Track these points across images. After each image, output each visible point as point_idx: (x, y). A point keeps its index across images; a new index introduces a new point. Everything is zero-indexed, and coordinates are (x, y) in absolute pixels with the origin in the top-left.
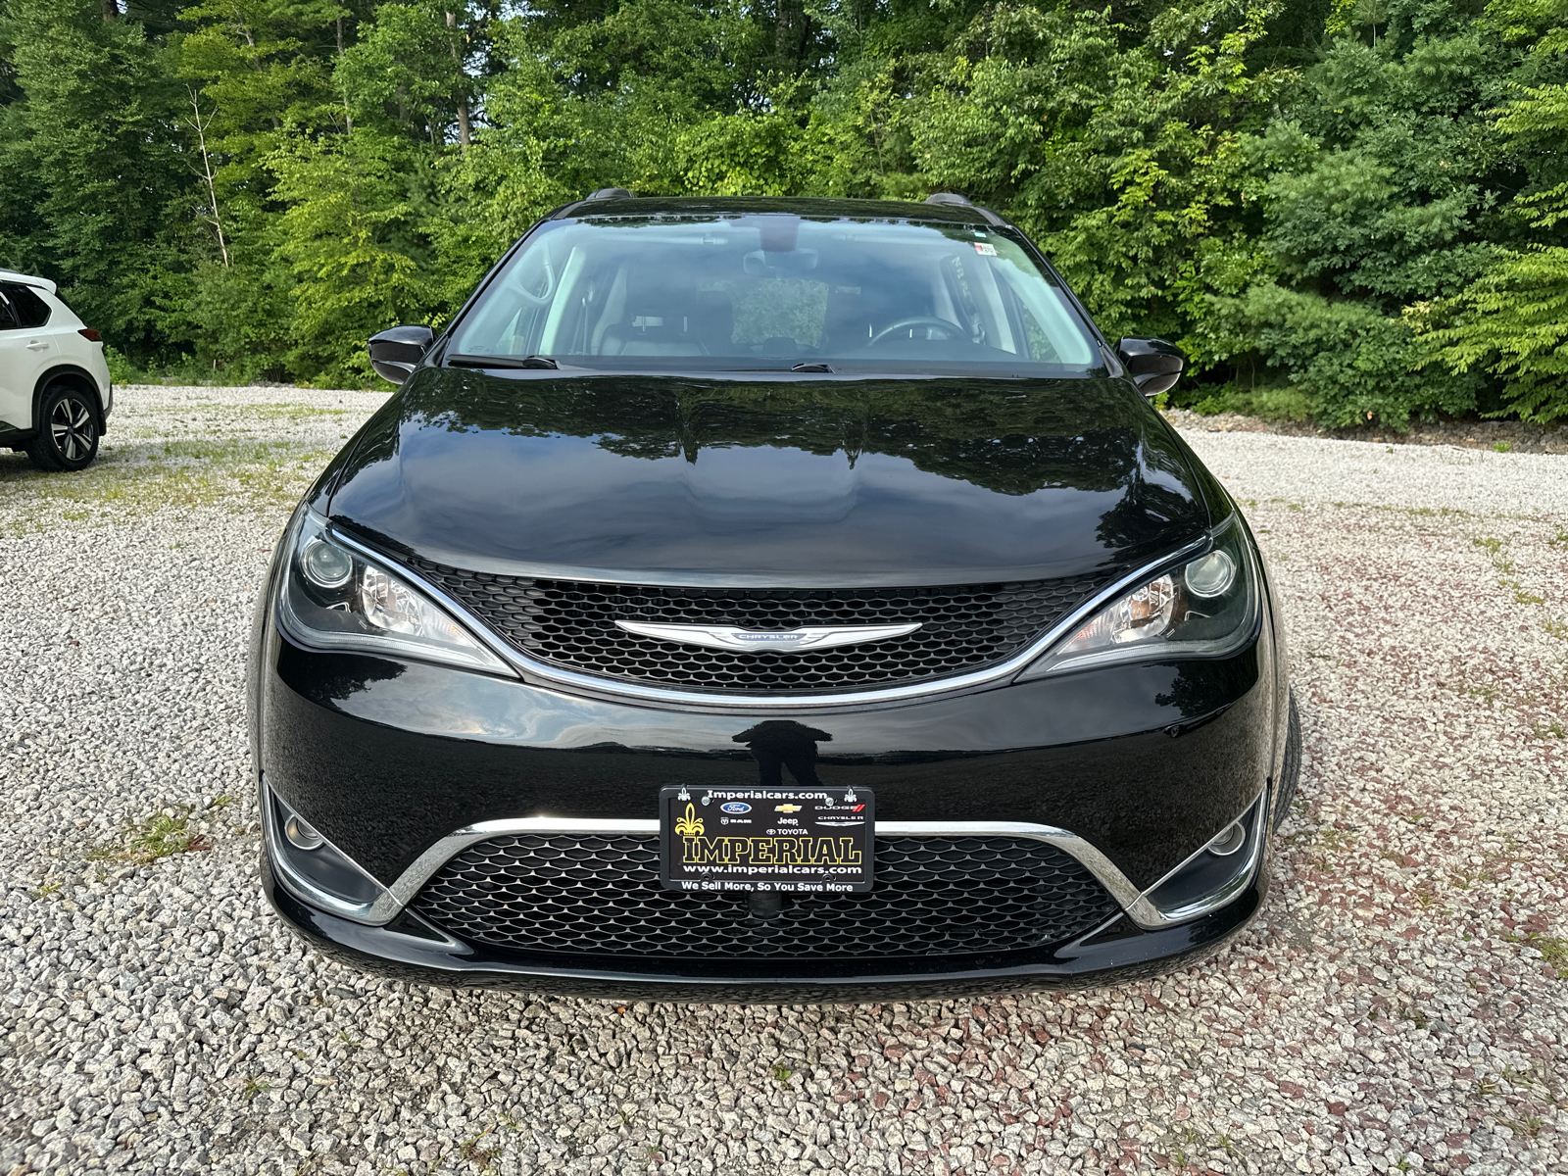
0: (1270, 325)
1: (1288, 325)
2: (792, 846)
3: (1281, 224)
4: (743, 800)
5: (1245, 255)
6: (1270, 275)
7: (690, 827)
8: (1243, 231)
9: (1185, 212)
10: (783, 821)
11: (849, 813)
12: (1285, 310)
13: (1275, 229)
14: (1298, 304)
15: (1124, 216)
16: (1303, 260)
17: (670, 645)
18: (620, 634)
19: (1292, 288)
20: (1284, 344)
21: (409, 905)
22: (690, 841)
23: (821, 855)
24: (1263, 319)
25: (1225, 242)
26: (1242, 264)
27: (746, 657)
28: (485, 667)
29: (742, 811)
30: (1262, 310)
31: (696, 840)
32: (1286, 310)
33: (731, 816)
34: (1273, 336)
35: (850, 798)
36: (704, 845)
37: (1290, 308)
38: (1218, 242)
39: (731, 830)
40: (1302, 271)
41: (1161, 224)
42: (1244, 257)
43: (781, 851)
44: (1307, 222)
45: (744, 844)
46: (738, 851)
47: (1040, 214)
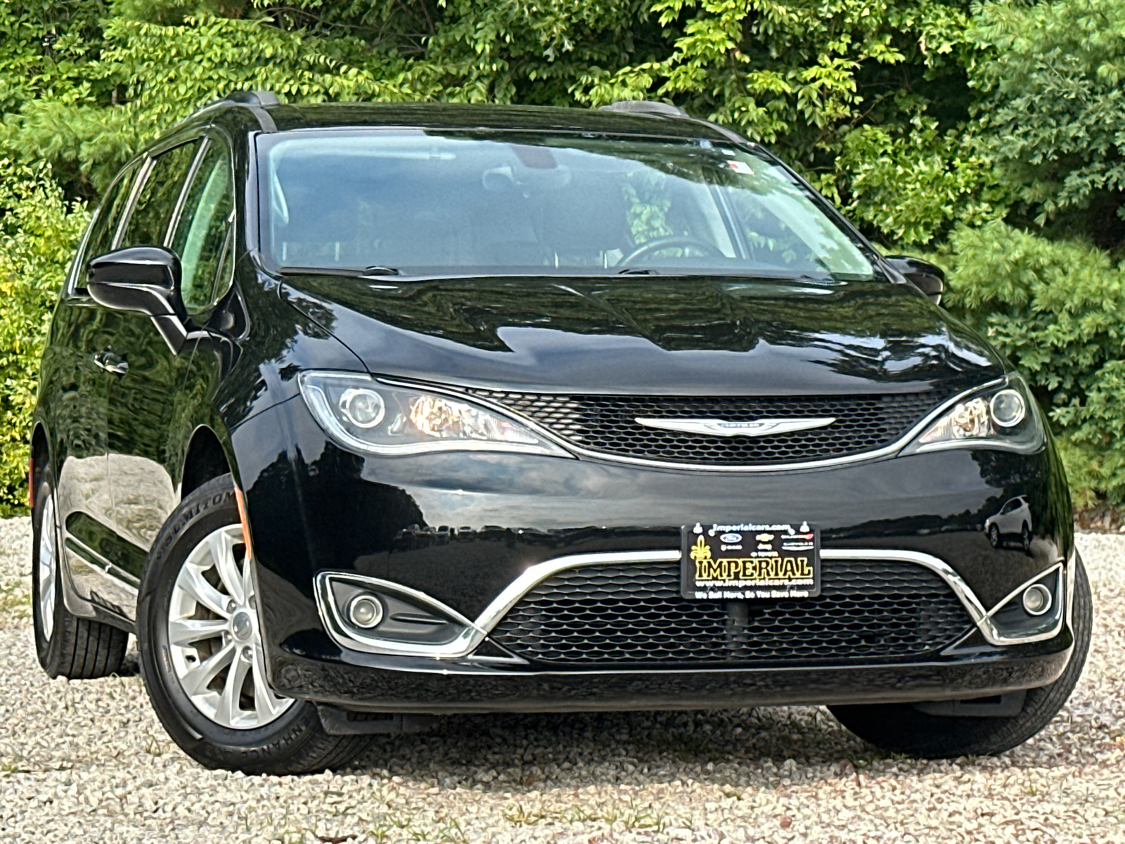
2: (768, 563)
4: (736, 532)
6: (993, 203)
7: (701, 552)
9: (810, 73)
10: (761, 546)
11: (804, 540)
12: (1029, 276)
13: (993, 112)
14: (1054, 263)
17: (675, 433)
18: (640, 427)
19: (1037, 231)
20: (1034, 346)
21: (489, 635)
22: (701, 563)
23: (786, 571)
28: (547, 452)
29: (735, 541)
31: (705, 563)
32: (1031, 275)
33: (727, 544)
34: (1011, 329)
35: (805, 528)
36: (710, 565)
38: (881, 135)
39: (729, 554)
41: (762, 99)
42: (937, 168)
43: (761, 568)
45: (737, 563)
46: (733, 569)
47: (501, 71)
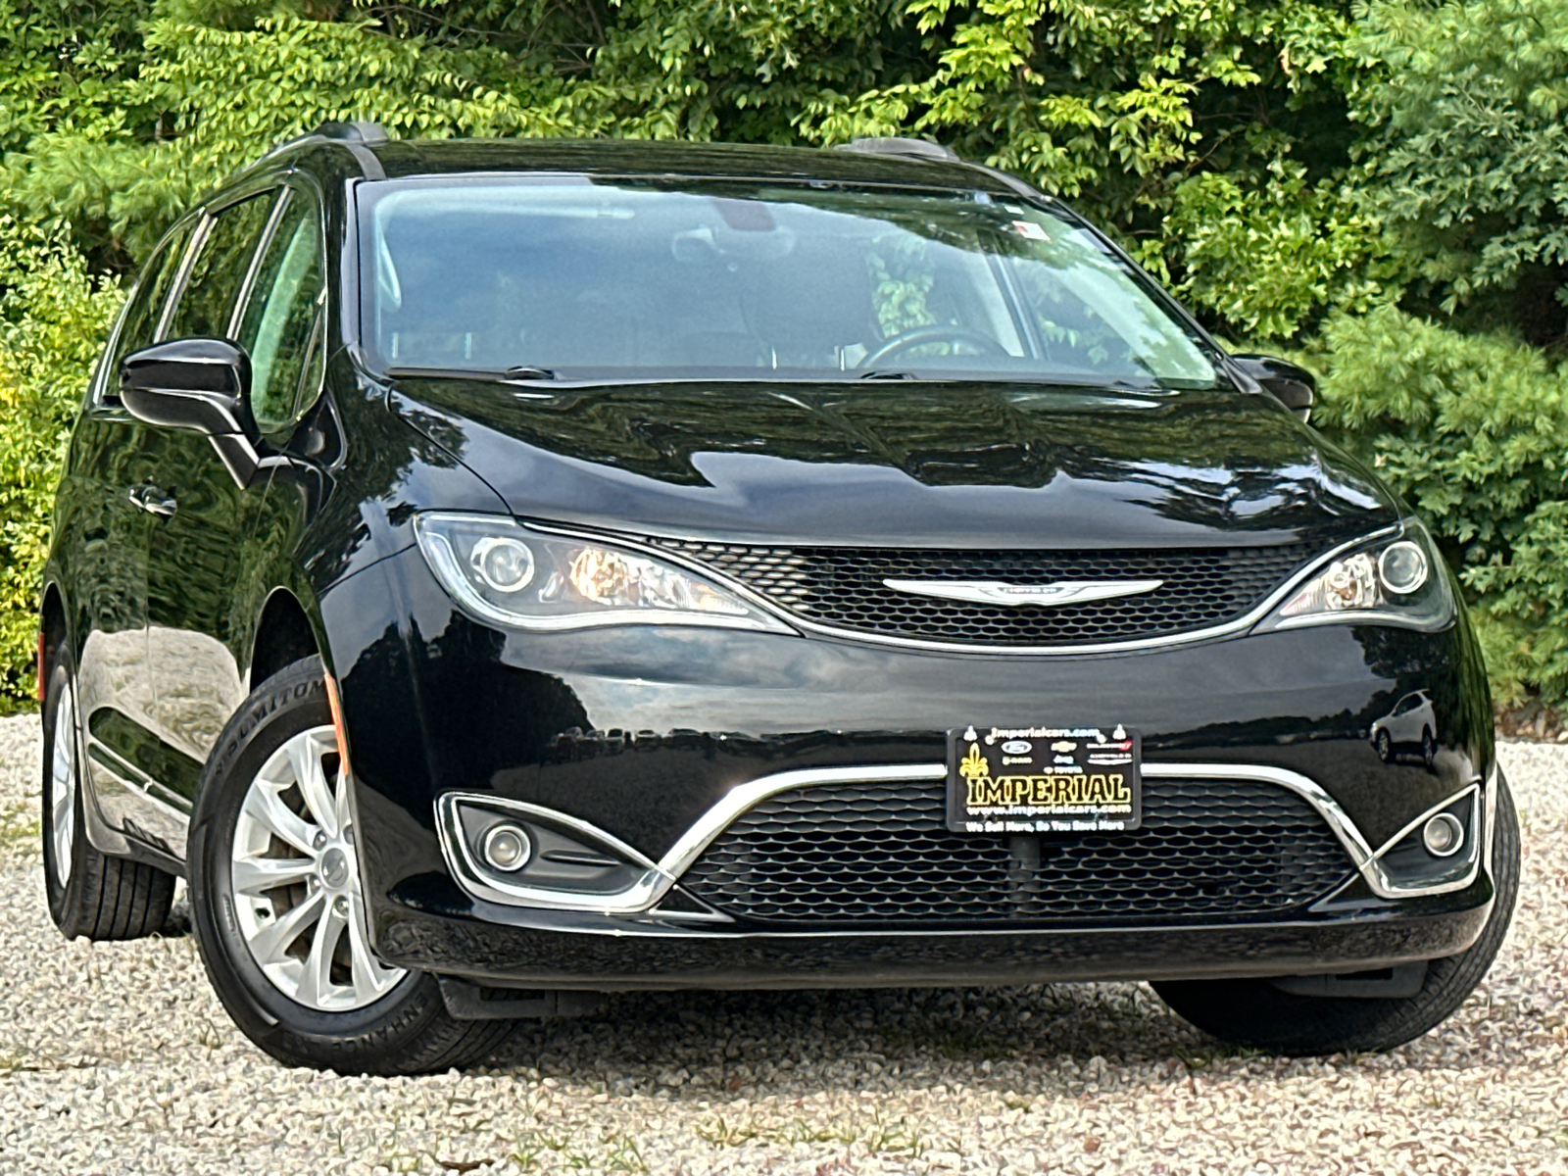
0: (1395, 427)
1: (1446, 423)
2: (1067, 783)
3: (1398, 140)
4: (1024, 739)
5: (1305, 227)
7: (974, 767)
8: (1294, 156)
10: (1058, 759)
11: (1118, 751)
12: (1433, 383)
15: (949, 109)
16: (1469, 241)
17: (938, 601)
18: (889, 592)
21: (678, 881)
22: (974, 781)
23: (1093, 793)
24: (1373, 408)
25: (1244, 186)
26: (1301, 252)
27: (1009, 610)
28: (760, 626)
29: (1023, 751)
30: (1369, 382)
31: (980, 782)
33: (1011, 756)
35: (1120, 734)
36: (987, 785)
37: (1446, 377)
39: (1013, 769)
40: (1469, 271)
43: (1058, 789)
44: (1470, 137)
45: (1024, 783)
46: (1019, 791)
47: (698, 95)
